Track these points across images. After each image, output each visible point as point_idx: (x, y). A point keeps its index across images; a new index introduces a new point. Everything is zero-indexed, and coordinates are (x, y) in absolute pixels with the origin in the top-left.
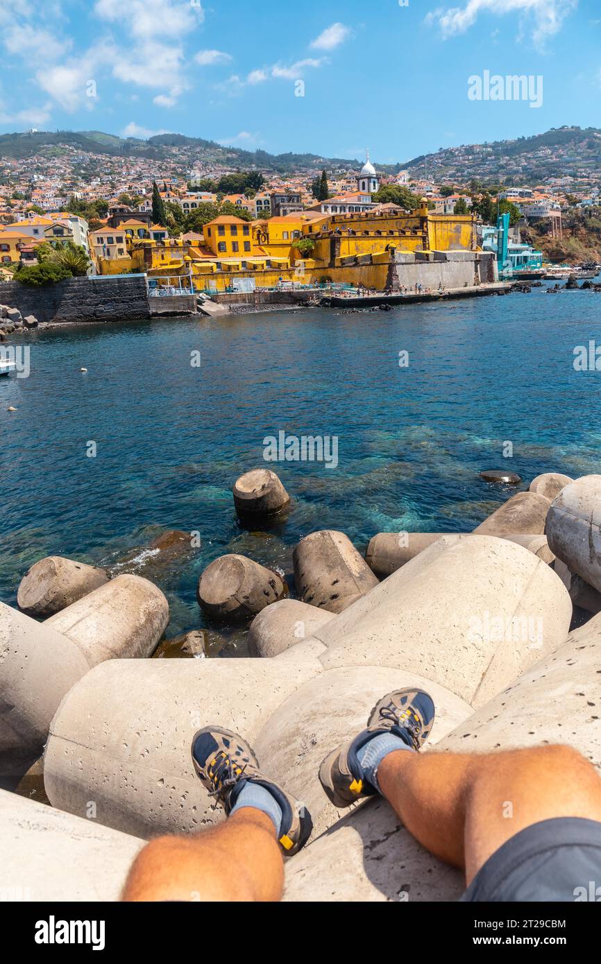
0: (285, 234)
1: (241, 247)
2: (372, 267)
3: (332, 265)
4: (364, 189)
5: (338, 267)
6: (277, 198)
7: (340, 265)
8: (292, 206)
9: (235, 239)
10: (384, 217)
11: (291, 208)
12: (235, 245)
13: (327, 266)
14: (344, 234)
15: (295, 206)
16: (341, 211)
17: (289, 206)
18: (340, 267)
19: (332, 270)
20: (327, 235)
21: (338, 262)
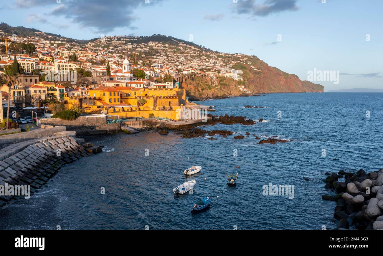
0: (126, 95)
1: (117, 100)
2: (173, 111)
3: (154, 109)
4: (125, 69)
5: (157, 110)
7: (158, 109)
9: (115, 97)
12: (115, 99)
13: (152, 110)
14: (158, 98)
18: (158, 110)
19: (154, 111)
20: (152, 98)
21: (157, 108)
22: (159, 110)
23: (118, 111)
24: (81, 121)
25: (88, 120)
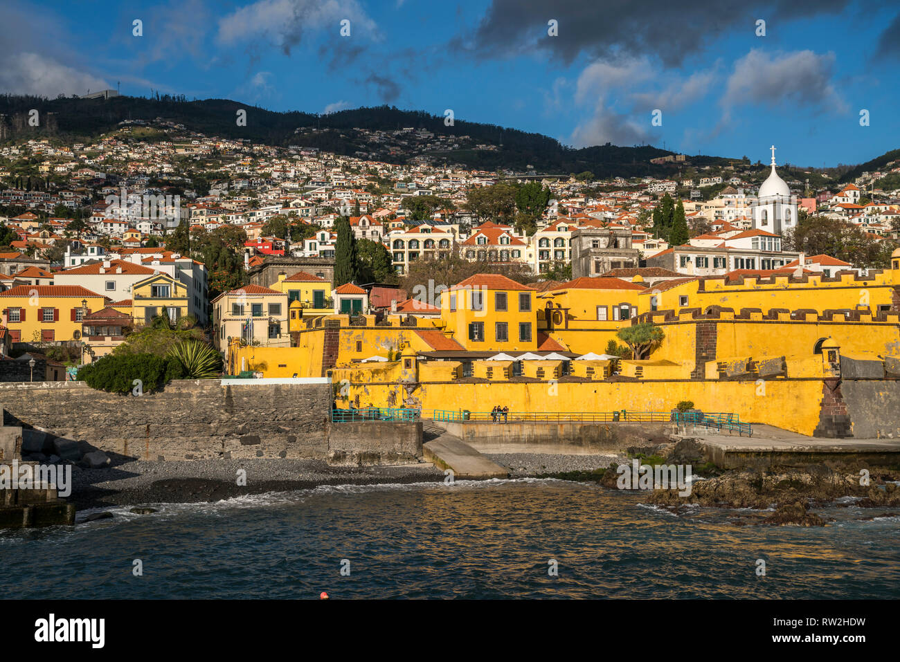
0: (602, 311)
1: (514, 332)
2: (786, 383)
3: (698, 376)
4: (764, 222)
5: (710, 380)
6: (584, 239)
7: (717, 376)
8: (613, 254)
9: (502, 316)
10: (810, 284)
11: (611, 258)
12: (501, 328)
13: (690, 378)
14: (725, 316)
15: (620, 254)
16: (716, 266)
17: (607, 254)
18: (716, 381)
19: (699, 384)
20: (689, 317)
21: (711, 370)
22: (723, 377)
23: (485, 376)
24: (194, 399)
25: (229, 397)
